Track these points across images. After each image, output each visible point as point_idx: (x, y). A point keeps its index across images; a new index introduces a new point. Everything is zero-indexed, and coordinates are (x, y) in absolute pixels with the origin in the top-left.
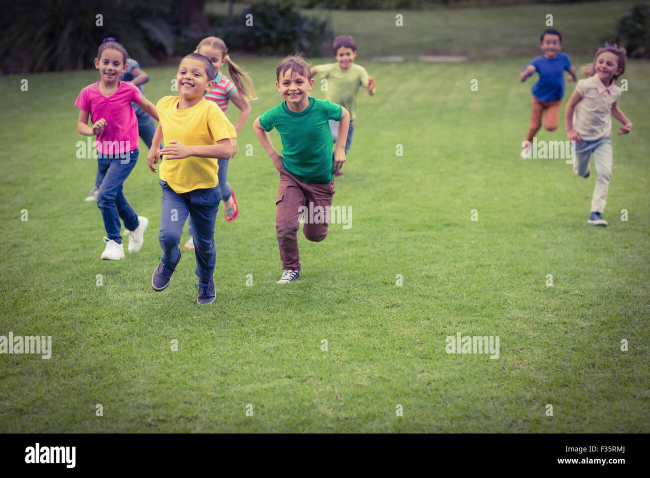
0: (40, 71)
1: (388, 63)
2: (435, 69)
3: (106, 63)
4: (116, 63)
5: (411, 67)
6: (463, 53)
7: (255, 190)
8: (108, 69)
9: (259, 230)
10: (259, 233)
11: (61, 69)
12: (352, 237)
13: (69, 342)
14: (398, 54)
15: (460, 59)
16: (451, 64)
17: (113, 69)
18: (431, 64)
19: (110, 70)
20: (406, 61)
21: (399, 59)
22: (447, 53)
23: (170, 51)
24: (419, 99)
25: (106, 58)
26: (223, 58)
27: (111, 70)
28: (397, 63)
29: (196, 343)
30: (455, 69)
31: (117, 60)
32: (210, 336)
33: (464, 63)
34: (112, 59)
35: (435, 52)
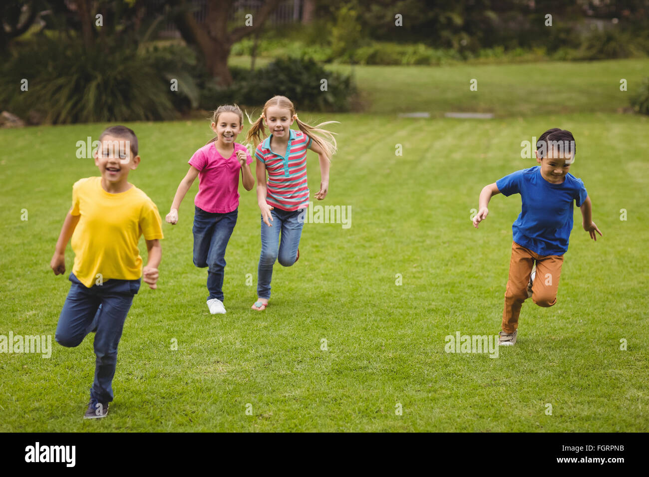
0: (64, 123)
1: (415, 120)
2: (466, 126)
3: (223, 126)
4: (233, 126)
5: (441, 124)
6: (490, 110)
7: (312, 252)
8: (226, 131)
9: (329, 295)
10: (331, 299)
11: (85, 121)
12: (430, 304)
13: (154, 420)
14: (424, 110)
15: (488, 116)
16: (481, 121)
17: (231, 131)
18: (461, 121)
19: (228, 132)
20: (433, 118)
21: (426, 115)
22: (474, 110)
23: (195, 104)
24: (457, 156)
25: (223, 121)
26: (292, 116)
27: (230, 132)
28: (425, 119)
29: (295, 423)
30: (487, 126)
31: (233, 122)
32: (307, 416)
33: (492, 120)
34: (229, 121)
35: (461, 109)
